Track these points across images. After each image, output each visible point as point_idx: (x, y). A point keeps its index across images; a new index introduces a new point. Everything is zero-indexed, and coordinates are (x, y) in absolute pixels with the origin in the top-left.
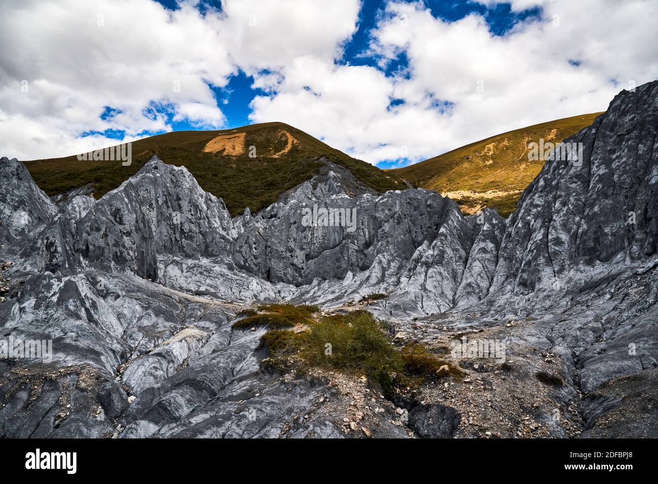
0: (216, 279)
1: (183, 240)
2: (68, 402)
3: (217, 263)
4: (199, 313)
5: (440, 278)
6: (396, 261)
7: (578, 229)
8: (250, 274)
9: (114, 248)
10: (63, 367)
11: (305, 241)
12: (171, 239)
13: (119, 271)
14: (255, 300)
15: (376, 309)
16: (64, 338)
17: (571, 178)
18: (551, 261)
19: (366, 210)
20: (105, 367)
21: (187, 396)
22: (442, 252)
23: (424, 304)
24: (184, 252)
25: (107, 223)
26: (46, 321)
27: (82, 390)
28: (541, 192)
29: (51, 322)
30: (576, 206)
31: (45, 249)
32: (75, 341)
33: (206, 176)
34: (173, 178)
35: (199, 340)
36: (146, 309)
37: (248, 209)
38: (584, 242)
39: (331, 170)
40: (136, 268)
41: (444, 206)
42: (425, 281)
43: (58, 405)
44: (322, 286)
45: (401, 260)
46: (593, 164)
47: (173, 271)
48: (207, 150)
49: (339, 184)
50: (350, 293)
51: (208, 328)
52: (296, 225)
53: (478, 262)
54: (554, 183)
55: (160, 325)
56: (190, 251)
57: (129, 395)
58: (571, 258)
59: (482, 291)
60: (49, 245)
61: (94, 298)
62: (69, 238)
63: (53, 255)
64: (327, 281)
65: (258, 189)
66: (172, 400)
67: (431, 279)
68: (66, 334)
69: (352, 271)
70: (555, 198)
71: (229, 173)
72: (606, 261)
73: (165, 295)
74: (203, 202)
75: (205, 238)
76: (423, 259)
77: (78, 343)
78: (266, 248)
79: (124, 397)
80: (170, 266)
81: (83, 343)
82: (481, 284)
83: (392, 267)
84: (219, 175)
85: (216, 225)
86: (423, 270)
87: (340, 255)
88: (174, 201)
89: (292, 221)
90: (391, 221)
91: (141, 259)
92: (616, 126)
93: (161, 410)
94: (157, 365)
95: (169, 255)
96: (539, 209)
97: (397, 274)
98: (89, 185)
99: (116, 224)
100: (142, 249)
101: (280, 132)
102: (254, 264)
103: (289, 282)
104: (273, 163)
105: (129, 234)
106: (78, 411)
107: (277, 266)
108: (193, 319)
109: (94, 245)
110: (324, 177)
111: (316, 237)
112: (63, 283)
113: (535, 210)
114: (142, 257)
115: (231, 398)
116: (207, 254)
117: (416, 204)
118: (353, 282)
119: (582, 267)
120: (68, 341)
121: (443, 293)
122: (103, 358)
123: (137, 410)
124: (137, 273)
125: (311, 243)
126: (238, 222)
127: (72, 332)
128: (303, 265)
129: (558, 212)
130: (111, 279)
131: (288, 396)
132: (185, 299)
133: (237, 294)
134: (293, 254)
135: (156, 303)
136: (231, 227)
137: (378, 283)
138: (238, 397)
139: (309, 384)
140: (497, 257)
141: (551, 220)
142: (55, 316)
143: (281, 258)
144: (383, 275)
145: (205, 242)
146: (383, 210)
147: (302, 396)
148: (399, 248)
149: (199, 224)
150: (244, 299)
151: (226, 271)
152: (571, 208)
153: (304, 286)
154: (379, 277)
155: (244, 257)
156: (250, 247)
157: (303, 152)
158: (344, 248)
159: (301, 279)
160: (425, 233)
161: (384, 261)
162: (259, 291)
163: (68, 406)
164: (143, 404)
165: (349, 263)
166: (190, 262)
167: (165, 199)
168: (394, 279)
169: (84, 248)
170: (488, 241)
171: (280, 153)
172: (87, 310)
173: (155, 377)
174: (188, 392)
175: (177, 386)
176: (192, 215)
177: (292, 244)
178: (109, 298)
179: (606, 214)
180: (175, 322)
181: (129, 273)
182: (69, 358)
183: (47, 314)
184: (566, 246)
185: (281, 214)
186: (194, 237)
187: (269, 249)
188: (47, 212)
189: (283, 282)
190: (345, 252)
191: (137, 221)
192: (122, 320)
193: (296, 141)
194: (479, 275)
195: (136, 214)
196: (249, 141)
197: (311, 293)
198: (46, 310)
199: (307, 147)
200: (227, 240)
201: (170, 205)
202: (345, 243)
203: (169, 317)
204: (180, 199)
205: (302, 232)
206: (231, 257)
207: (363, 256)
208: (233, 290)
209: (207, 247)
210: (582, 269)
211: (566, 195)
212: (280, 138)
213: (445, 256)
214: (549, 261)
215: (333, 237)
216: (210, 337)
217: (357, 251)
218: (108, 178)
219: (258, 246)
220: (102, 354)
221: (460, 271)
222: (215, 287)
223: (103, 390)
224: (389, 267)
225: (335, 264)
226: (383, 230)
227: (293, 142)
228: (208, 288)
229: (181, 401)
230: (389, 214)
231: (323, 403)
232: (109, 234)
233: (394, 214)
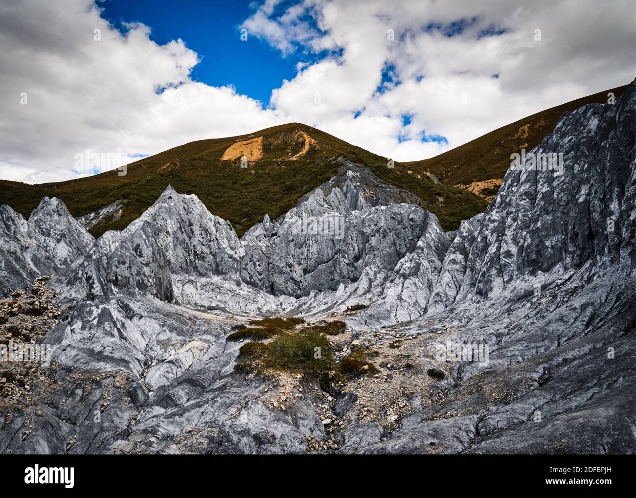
0: (226, 295)
1: (197, 261)
2: (109, 395)
3: (226, 280)
4: (204, 328)
5: (414, 288)
6: (382, 272)
7: (524, 242)
8: (255, 289)
9: (137, 277)
10: (104, 372)
11: (302, 257)
12: (186, 260)
13: (142, 296)
14: (258, 312)
15: (352, 319)
16: (103, 352)
17: (520, 196)
18: (502, 272)
19: (354, 227)
20: (133, 372)
21: (186, 391)
22: (418, 265)
23: (398, 313)
24: (198, 271)
25: (130, 257)
26: (90, 339)
27: (118, 388)
28: (498, 208)
29: (94, 340)
30: (523, 222)
31: (85, 281)
32: (111, 353)
33: (226, 184)
34: (186, 206)
35: (201, 350)
36: (163, 326)
37: (267, 216)
38: (528, 255)
39: (349, 170)
40: (155, 292)
41: (425, 219)
42: (402, 291)
43: (102, 397)
44: (317, 298)
45: (386, 271)
46: (539, 182)
47: (189, 289)
48: (226, 158)
49: (358, 184)
50: (340, 304)
51: (209, 340)
52: (294, 242)
53: (447, 273)
54: (508, 200)
55: (173, 339)
56: (203, 271)
57: (150, 391)
58: (518, 269)
59: (449, 299)
60: (89, 279)
61: (124, 320)
62: (102, 272)
63: (91, 287)
64: (322, 293)
65: (276, 194)
66: (176, 393)
67: (407, 290)
68: (105, 348)
69: (344, 282)
70: (508, 214)
71: (248, 179)
72: (548, 271)
73: (177, 314)
74: (212, 225)
75: (215, 259)
76: (401, 272)
77: (114, 355)
78: (268, 264)
79: (146, 392)
80: (187, 285)
81: (117, 355)
82: (449, 293)
83: (378, 278)
84: (239, 182)
85: (224, 246)
86: (400, 281)
87: (333, 269)
88: (186, 226)
89: (290, 239)
90: (377, 235)
91: (159, 284)
92: (558, 146)
93: (168, 400)
94: (169, 370)
95: (186, 275)
96: (496, 224)
97: (382, 284)
98: (118, 201)
99: (137, 257)
100: (159, 276)
101: (296, 133)
102: (259, 280)
103: (290, 295)
104: (292, 166)
105: (147, 265)
106: (115, 402)
107: (279, 280)
108: (198, 333)
109: (122, 276)
110: (343, 177)
111: (312, 253)
112: (100, 309)
113: (492, 225)
114: (160, 282)
115: (212, 390)
116: (218, 272)
117: (399, 219)
118: (344, 294)
119: (526, 277)
120: (106, 353)
121: (417, 302)
122: (131, 365)
123: (154, 400)
124: (156, 295)
125: (307, 258)
126: (259, 229)
127: (109, 346)
128: (301, 279)
129: (510, 227)
130: (136, 303)
131: (247, 388)
132: (194, 316)
133: (243, 308)
134: (292, 269)
135: (171, 322)
136: (239, 246)
137: (364, 294)
138: (216, 390)
139: (262, 380)
140: (465, 267)
141: (504, 234)
142: (96, 335)
143: (282, 273)
144: (370, 286)
145: (216, 262)
146: (369, 226)
147: (256, 388)
148: (385, 261)
149: (209, 247)
150: (249, 312)
151: (235, 287)
152: (520, 223)
153: (303, 298)
154: (366, 288)
155: (249, 274)
156: (255, 264)
157: (321, 152)
158: (336, 262)
159: (300, 292)
160: (408, 245)
161: (371, 273)
162: (262, 304)
163: (109, 398)
164: (158, 397)
165: (341, 275)
166: (204, 280)
167: (179, 226)
168: (379, 289)
169: (114, 278)
170: (458, 252)
171: (298, 155)
172: (118, 330)
173: (168, 379)
174: (187, 387)
175: (180, 383)
176: (203, 238)
177: (291, 260)
178: (135, 319)
179: (546, 229)
180: (185, 336)
181: (150, 296)
182: (108, 366)
183: (91, 333)
184: (515, 258)
185: (280, 232)
186: (206, 258)
187: (271, 265)
188: (83, 241)
189: (285, 294)
190: (338, 266)
191: (153, 253)
192: (145, 336)
193: (313, 141)
194: (448, 284)
195: (152, 247)
196: (267, 145)
197: (308, 304)
198: (89, 331)
199: (325, 146)
200: (234, 259)
201: (183, 230)
202: (337, 258)
203: (180, 333)
204: (192, 225)
205: (299, 249)
206: (238, 274)
207: (353, 269)
208: (240, 304)
209: (217, 266)
210: (526, 279)
211: (516, 212)
212: (298, 139)
213: (421, 267)
214: (500, 273)
215: (326, 253)
216: (210, 347)
217: (347, 264)
218: (134, 194)
219: (262, 263)
220: (130, 362)
221: (434, 281)
222: (225, 302)
223: (131, 387)
224: (375, 278)
225: (329, 277)
226: (370, 244)
227: (310, 142)
228: (219, 303)
229: (182, 393)
230: (375, 229)
231: (266, 392)
232: (132, 265)
233: (380, 229)
